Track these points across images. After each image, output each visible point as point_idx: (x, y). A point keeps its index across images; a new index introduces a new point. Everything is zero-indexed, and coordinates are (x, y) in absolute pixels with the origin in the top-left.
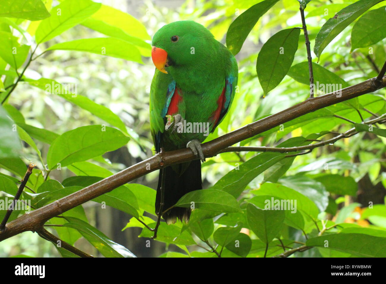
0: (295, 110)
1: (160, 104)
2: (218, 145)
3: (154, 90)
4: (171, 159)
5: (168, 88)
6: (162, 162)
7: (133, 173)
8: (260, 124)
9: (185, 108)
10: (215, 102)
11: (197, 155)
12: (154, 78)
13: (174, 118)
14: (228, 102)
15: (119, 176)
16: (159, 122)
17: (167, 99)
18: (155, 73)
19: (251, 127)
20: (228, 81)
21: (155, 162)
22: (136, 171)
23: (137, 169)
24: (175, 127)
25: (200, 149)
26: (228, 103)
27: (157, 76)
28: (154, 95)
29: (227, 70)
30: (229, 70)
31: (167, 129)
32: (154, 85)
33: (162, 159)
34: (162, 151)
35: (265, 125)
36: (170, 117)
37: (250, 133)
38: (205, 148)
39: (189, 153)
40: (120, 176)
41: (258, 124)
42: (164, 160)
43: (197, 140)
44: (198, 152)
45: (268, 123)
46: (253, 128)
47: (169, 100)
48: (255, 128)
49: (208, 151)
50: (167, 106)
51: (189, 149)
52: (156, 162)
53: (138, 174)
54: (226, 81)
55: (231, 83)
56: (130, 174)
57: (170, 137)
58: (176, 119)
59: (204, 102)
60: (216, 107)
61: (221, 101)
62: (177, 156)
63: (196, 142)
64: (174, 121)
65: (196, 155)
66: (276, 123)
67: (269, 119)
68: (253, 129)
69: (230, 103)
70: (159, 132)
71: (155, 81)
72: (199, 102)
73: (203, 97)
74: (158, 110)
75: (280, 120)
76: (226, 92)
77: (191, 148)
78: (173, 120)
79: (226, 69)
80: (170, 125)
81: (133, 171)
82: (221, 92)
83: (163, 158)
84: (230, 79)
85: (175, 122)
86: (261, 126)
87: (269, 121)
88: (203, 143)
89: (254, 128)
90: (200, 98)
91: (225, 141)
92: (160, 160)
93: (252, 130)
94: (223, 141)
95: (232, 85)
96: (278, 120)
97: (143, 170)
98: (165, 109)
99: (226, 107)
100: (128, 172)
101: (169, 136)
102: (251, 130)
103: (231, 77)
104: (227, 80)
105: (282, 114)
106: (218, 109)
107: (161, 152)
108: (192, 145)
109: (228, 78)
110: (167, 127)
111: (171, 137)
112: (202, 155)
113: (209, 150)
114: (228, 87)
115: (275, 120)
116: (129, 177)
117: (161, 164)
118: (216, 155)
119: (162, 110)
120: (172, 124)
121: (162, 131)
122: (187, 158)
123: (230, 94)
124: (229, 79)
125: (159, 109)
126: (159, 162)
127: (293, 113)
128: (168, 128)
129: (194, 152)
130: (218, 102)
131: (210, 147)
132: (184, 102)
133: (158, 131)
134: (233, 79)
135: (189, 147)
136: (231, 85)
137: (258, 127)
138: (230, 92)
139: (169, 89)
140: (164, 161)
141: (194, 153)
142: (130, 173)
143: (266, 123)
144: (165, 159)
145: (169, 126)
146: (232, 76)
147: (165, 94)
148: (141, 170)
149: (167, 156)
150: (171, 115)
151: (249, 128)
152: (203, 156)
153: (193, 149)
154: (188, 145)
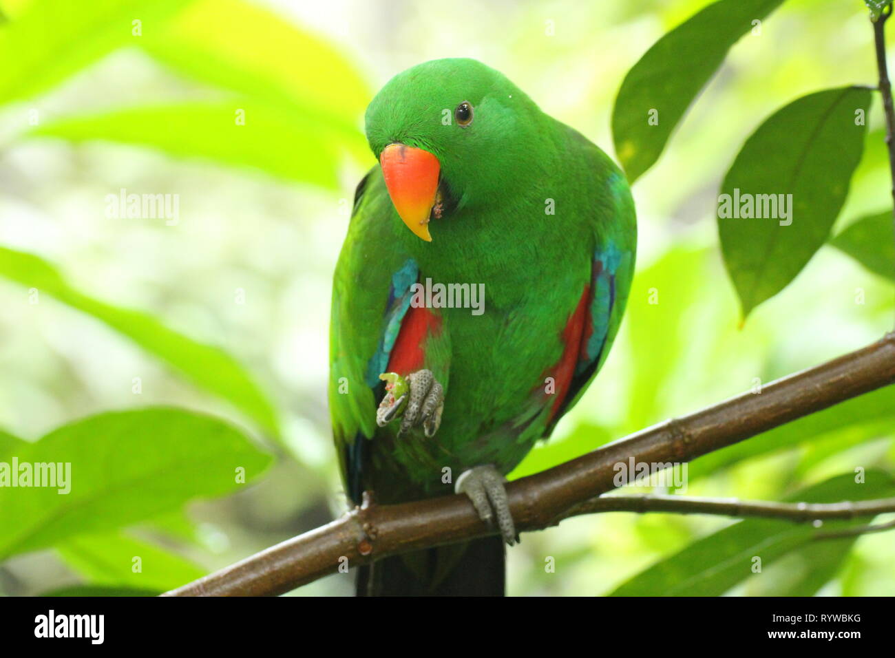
0: (838, 374)
1: (363, 340)
2: (565, 486)
3: (344, 289)
4: (398, 530)
5: (392, 285)
6: (368, 540)
7: (264, 577)
8: (714, 417)
9: (448, 353)
10: (553, 335)
11: (489, 521)
12: (345, 248)
13: (409, 382)
14: (602, 337)
15: (213, 588)
16: (360, 403)
17: (388, 323)
18: (350, 231)
19: (683, 429)
20: (600, 263)
21: (342, 542)
22: (276, 569)
23: (278, 565)
24: (411, 415)
25: (501, 500)
26: (598, 340)
27: (356, 242)
28: (344, 308)
29: (599, 226)
30: (604, 224)
31: (383, 423)
32: (345, 274)
33: (366, 531)
34: (370, 504)
35: (731, 423)
36: (394, 381)
37: (677, 449)
38: (519, 498)
39: (462, 512)
40: (218, 585)
41: (708, 418)
42: (375, 533)
43: (492, 466)
44: (494, 510)
45: (743, 415)
46: (688, 432)
47: (393, 327)
48: (697, 431)
49: (529, 508)
50: (387, 348)
51: (464, 498)
52: (345, 541)
53: (281, 581)
54: (593, 261)
55: (612, 272)
56: (254, 581)
57: (396, 452)
58: (415, 385)
59: (516, 335)
60: (557, 354)
61: (576, 332)
62: (420, 520)
63: (489, 476)
64: (409, 393)
65: (485, 522)
66: (774, 415)
67: (747, 404)
68: (690, 436)
69: (607, 342)
70: (359, 436)
71: (347, 259)
72: (497, 333)
73: (512, 320)
74: (357, 360)
75: (785, 407)
76: (595, 302)
77: (471, 495)
78: (403, 390)
79: (595, 218)
80: (394, 407)
81: (264, 571)
82: (575, 301)
83: (370, 528)
84: (609, 258)
85: (412, 397)
86: (716, 425)
87: (746, 408)
88: (512, 477)
89: (692, 432)
90: (503, 322)
91: (589, 475)
92: (359, 536)
93: (687, 440)
94: (582, 474)
95: (615, 280)
96: (779, 407)
97: (299, 568)
98: (379, 356)
99: (591, 353)
100: (247, 571)
101: (392, 448)
102: (683, 439)
103: (611, 253)
104: (597, 258)
105: (793, 386)
106: (563, 358)
107: (365, 506)
108: (475, 484)
109: (599, 254)
110: (382, 414)
111: (402, 454)
112: (507, 523)
113: (531, 503)
114: (602, 287)
115: (768, 406)
116: (249, 589)
117: (362, 547)
118: (556, 523)
119: (370, 361)
120: (400, 404)
121: (368, 433)
122: (454, 529)
123: (607, 309)
124: (603, 259)
125: (360, 356)
126: (355, 540)
127: (830, 384)
128: (388, 418)
129: (480, 509)
130: (565, 336)
131: (536, 493)
132: (445, 335)
133: (355, 432)
134: (617, 258)
135: (461, 491)
136: (612, 280)
137: (706, 427)
138: (607, 301)
139: (393, 290)
140: (373, 537)
141: (481, 513)
142: (252, 576)
143: (737, 415)
144: (377, 531)
145: (390, 409)
146: (614, 248)
147: (381, 306)
148: (293, 567)
149: (385, 520)
150: (400, 373)
151: (675, 432)
152: (512, 524)
153: (478, 498)
154: (462, 484)
